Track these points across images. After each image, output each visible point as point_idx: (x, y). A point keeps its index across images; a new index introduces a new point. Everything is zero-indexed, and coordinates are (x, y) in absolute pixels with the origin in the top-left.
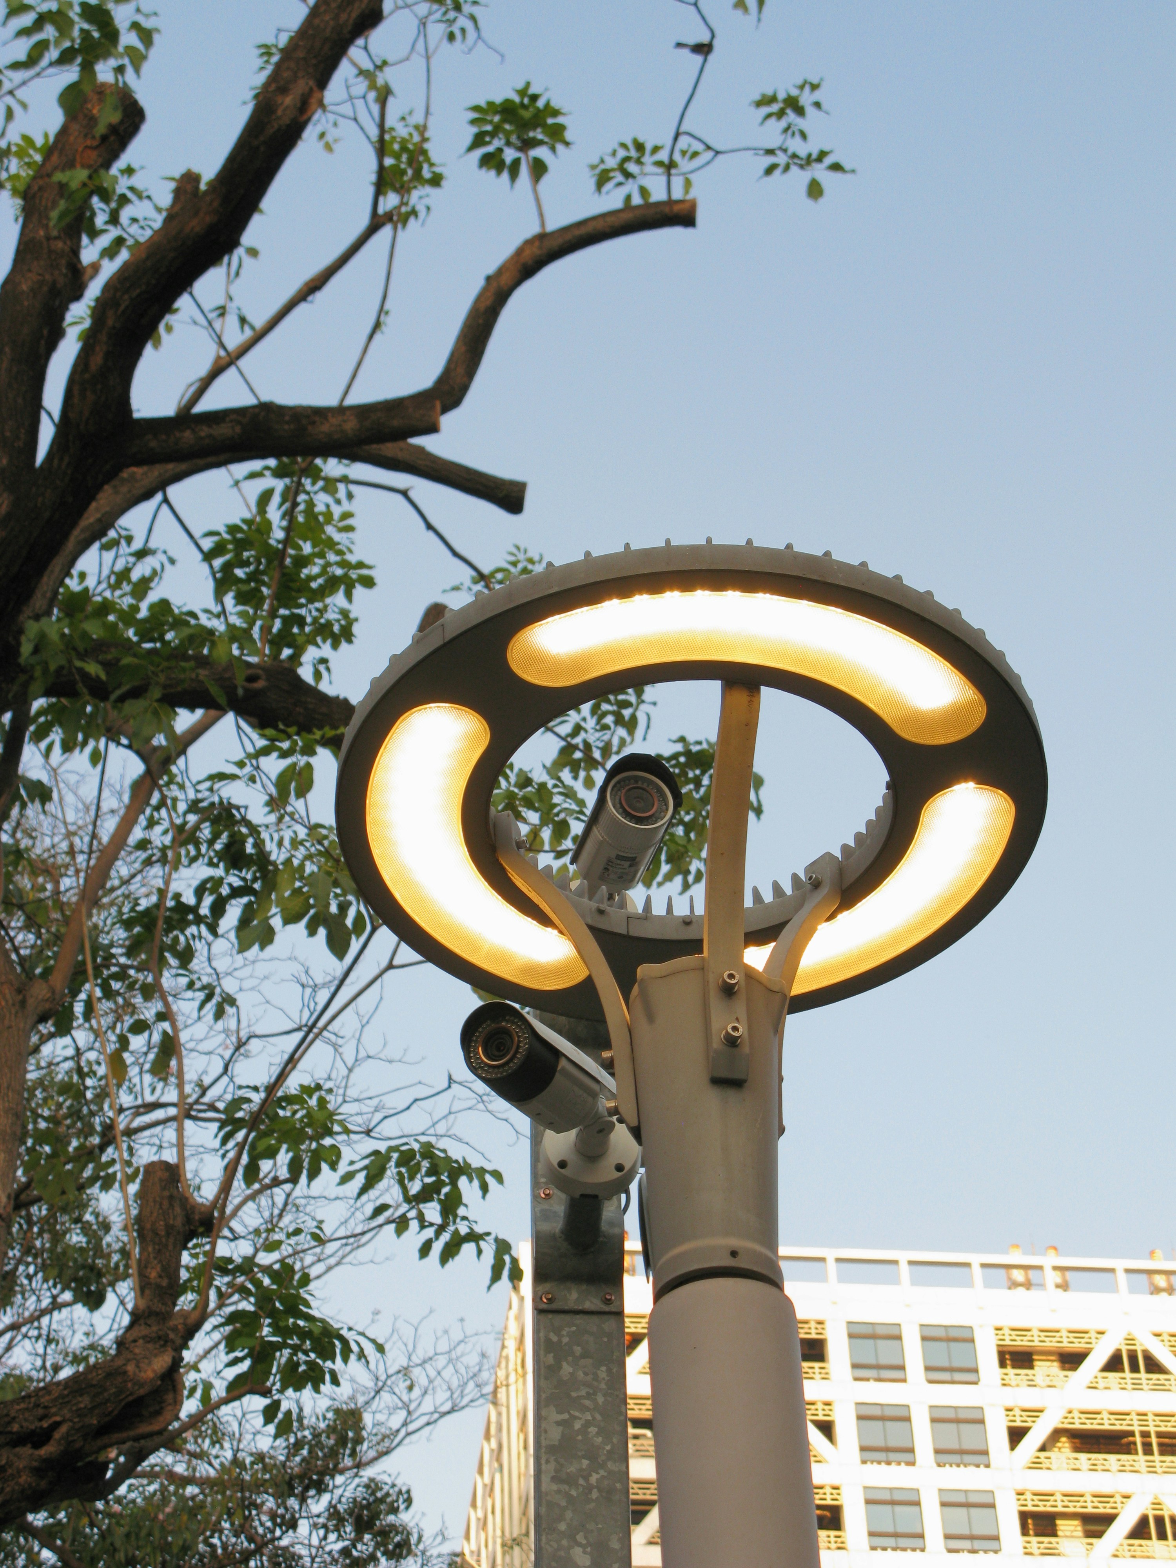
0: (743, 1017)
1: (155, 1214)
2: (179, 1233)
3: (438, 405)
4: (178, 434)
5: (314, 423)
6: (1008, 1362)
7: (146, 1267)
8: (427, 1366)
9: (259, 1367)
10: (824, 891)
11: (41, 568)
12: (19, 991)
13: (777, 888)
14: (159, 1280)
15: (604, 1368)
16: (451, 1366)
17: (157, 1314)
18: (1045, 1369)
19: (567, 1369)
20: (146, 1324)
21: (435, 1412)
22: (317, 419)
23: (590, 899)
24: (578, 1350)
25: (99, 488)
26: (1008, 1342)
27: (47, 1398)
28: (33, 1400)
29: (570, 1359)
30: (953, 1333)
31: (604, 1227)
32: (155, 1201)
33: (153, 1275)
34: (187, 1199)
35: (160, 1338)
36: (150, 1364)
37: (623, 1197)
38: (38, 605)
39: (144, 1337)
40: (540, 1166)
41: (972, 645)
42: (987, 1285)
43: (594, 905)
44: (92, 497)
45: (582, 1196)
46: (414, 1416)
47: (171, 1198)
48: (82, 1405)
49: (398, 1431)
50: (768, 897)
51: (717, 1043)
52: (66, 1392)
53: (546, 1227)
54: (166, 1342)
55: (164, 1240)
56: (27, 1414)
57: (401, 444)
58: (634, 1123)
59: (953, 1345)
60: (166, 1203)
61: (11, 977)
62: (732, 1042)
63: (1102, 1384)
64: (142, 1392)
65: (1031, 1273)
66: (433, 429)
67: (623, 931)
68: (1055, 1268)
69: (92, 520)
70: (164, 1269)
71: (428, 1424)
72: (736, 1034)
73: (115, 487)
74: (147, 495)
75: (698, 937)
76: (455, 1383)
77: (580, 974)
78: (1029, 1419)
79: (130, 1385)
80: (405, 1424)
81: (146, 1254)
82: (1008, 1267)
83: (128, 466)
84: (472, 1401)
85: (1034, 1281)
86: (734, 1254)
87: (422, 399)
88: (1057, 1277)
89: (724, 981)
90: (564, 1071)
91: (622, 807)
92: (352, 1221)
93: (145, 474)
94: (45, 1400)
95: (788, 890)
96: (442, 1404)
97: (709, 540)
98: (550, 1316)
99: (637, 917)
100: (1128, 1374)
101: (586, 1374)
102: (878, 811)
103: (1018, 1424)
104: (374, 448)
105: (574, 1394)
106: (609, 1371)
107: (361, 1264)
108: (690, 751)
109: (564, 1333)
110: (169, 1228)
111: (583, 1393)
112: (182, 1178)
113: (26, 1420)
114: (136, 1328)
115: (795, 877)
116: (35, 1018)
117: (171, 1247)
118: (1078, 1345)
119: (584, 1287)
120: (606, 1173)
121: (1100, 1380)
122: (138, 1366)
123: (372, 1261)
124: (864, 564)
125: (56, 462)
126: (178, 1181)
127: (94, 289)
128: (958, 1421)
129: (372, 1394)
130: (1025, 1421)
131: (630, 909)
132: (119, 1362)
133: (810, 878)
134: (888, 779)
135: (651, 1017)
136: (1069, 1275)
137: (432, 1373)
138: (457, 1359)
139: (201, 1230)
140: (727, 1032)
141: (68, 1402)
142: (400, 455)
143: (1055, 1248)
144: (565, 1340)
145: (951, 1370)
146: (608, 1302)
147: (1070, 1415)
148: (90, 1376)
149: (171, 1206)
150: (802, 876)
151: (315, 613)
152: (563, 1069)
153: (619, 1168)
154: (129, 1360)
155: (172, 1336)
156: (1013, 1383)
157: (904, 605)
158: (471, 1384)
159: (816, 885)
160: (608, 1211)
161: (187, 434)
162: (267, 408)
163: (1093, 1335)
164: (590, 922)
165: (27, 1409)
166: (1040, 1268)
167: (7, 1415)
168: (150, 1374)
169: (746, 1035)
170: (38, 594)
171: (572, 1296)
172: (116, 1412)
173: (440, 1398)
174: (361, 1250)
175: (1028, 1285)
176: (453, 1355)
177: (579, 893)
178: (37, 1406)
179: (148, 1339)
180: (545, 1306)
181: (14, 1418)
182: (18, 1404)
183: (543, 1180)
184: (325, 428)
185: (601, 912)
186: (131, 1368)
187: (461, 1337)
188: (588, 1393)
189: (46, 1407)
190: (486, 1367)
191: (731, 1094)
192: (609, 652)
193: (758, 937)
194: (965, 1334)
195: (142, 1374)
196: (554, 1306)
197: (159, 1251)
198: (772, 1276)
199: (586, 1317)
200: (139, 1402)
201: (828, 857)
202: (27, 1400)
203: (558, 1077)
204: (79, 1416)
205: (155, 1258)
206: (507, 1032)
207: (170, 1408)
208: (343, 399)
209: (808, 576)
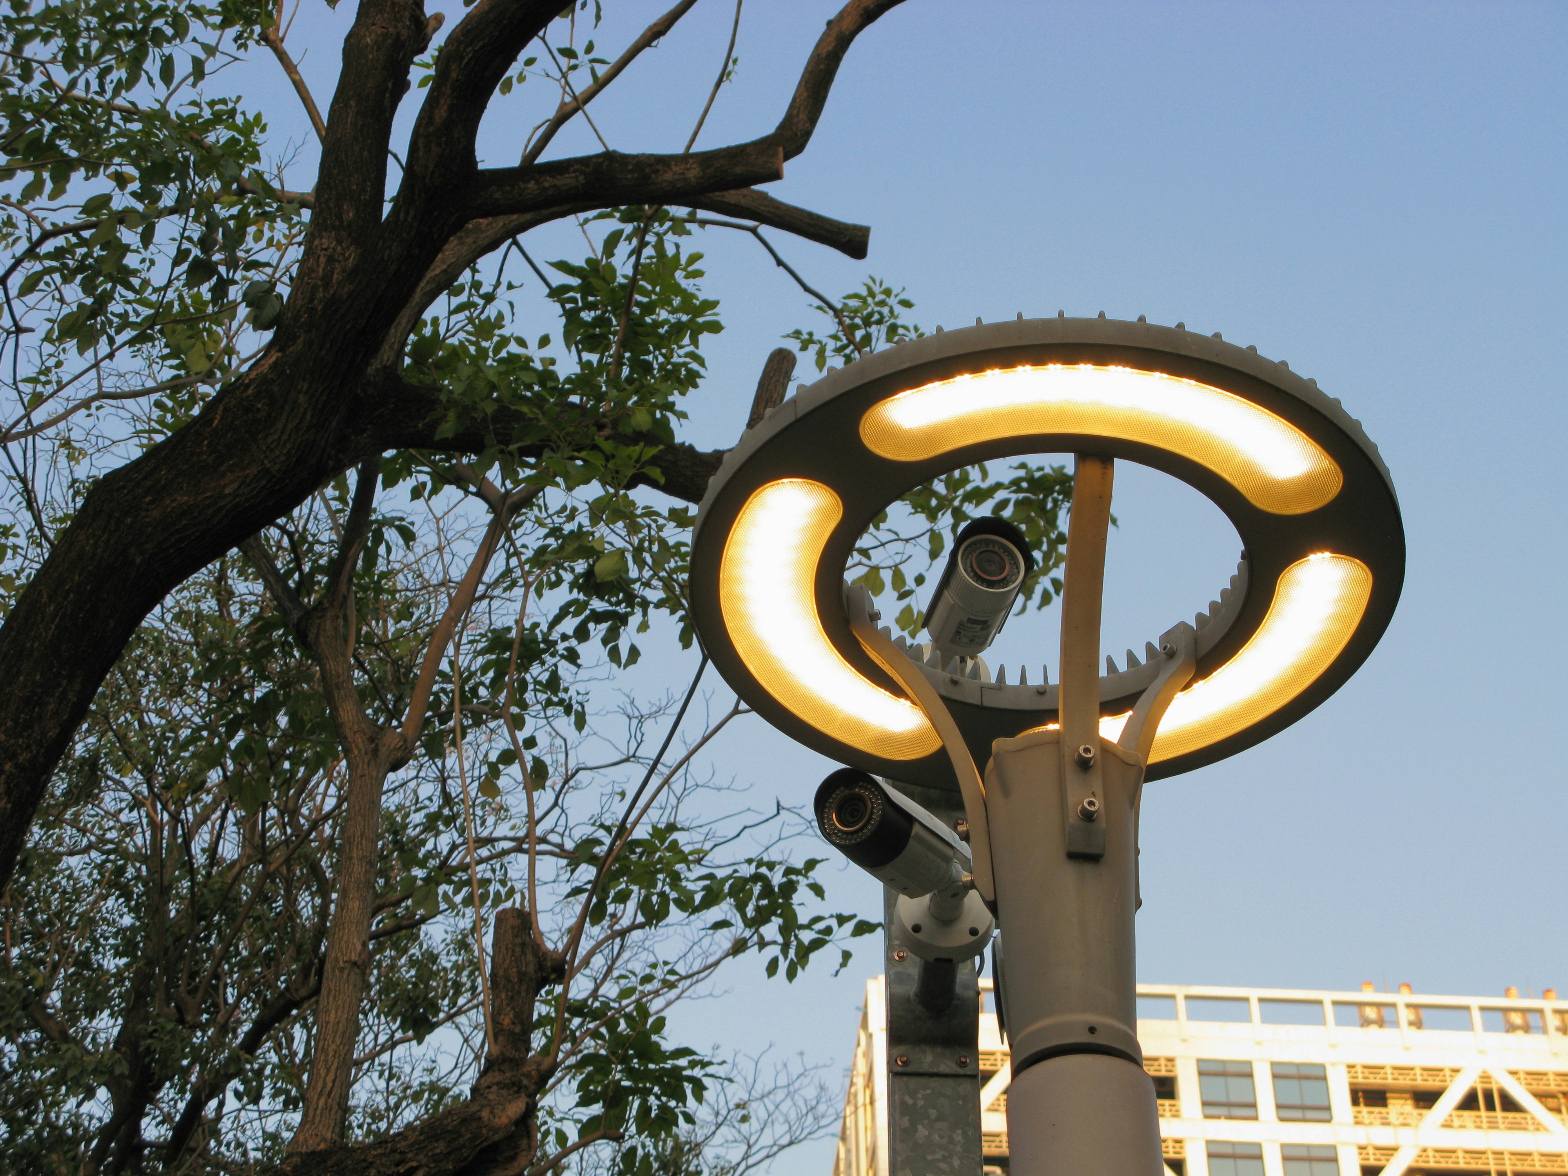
0: (1099, 791)
1: (508, 961)
2: (531, 979)
3: (781, 151)
4: (522, 185)
5: (658, 171)
6: (1361, 1100)
7: (499, 1014)
8: (766, 1100)
9: (612, 1112)
10: (1178, 661)
11: (389, 320)
12: (372, 740)
13: (1131, 658)
14: (512, 1027)
15: (959, 1132)
16: (789, 1099)
17: (511, 1060)
18: (1399, 1108)
19: (922, 1132)
20: (500, 1070)
21: (775, 1144)
22: (660, 167)
23: (943, 670)
24: (933, 1113)
25: (445, 240)
26: (1360, 1080)
27: (403, 1143)
28: (389, 1145)
29: (926, 1122)
30: (1305, 1072)
31: (958, 990)
32: (507, 949)
33: (506, 1021)
34: (539, 946)
35: (513, 1084)
36: (504, 1109)
37: (977, 959)
38: (385, 358)
39: (498, 1084)
40: (894, 928)
41: (1329, 416)
42: (1339, 1022)
43: (947, 675)
44: (438, 249)
45: (936, 960)
46: (754, 1150)
47: (523, 944)
48: (438, 1151)
49: (738, 1164)
50: (1122, 666)
51: (1073, 818)
52: (422, 1138)
53: (900, 990)
54: (520, 1088)
55: (517, 987)
56: (384, 1160)
57: (745, 191)
58: (991, 898)
59: (1305, 1083)
60: (518, 950)
61: (363, 726)
62: (1088, 816)
63: (1456, 1122)
64: (497, 1137)
65: (1385, 1012)
66: (776, 175)
67: (976, 701)
68: (1408, 1006)
69: (437, 272)
70: (517, 1015)
71: (768, 1157)
72: (1092, 809)
73: (461, 238)
74: (493, 246)
75: (1052, 707)
76: (793, 1116)
77: (934, 745)
78: (1383, 1158)
79: (484, 1131)
80: (746, 1157)
81: (499, 1000)
82: (1361, 1005)
83: (475, 218)
84: (810, 1133)
85: (1386, 1018)
86: (1092, 1030)
87: (765, 145)
88: (1410, 1015)
89: (1080, 755)
90: (918, 838)
91: (973, 570)
92: (690, 955)
93: (490, 224)
94: (402, 1145)
95: (1143, 659)
96: (781, 1137)
97: (1061, 314)
98: (905, 1079)
99: (991, 688)
100: (1483, 1113)
101: (941, 1137)
102: (1233, 580)
103: (1372, 1162)
104: (717, 196)
105: (929, 1157)
106: (965, 1134)
107: (699, 997)
108: (1032, 477)
109: (920, 1096)
110: (522, 975)
111: (939, 1156)
112: (534, 925)
113: (383, 1165)
114: (490, 1074)
115: (1149, 646)
116: (387, 766)
117: (523, 994)
118: (1432, 1084)
119: (939, 1050)
120: (960, 937)
121: (1455, 1119)
122: (492, 1112)
123: (711, 995)
124: (1217, 336)
125: (402, 215)
126: (530, 929)
127: (438, 39)
128: (1310, 1159)
129: (713, 1128)
130: (1379, 1160)
131: (983, 679)
132: (474, 1108)
133: (1165, 648)
134: (1243, 548)
135: (1006, 791)
136: (1423, 1013)
137: (771, 1108)
138: (795, 1091)
139: (553, 976)
140: (1083, 806)
141: (425, 1147)
142: (743, 202)
143: (1408, 986)
144: (921, 1103)
145: (1303, 1108)
146: (963, 1065)
147: (1424, 1154)
148: (445, 1122)
149: (524, 953)
150: (1157, 645)
151: (661, 359)
152: (917, 835)
153: (974, 932)
154: (483, 1106)
155: (525, 1082)
156: (1367, 1121)
157: (1259, 376)
158: (810, 1116)
159: (1171, 655)
160: (962, 973)
161: (532, 185)
162: (610, 157)
163: (1448, 1073)
164: (944, 693)
165: (383, 1154)
166: (1393, 1005)
167: (365, 1160)
168: (504, 1120)
169: (1102, 810)
170: (386, 346)
171: (927, 1059)
172: (470, 1158)
173: (779, 1131)
174: (700, 984)
175: (1381, 1023)
176: (792, 1089)
177: (932, 663)
178: (394, 1151)
179: (501, 1085)
180: (900, 1069)
181: (371, 1163)
182: (375, 1149)
183: (897, 942)
184: (668, 176)
185: (955, 683)
186: (485, 1114)
187: (801, 1071)
188: (943, 1156)
189: (402, 1153)
190: (823, 1099)
191: (1088, 869)
192: (963, 424)
193: (1113, 707)
194: (1317, 1072)
195: (497, 1120)
196: (909, 1069)
197: (512, 998)
198: (1129, 1051)
199: (941, 1080)
200: (494, 1147)
201: (1183, 625)
202: (384, 1146)
203: (912, 843)
204: (435, 1161)
205: (508, 1005)
206: (861, 799)
207: (524, 1153)
208: (689, 147)
209: (1161, 349)
